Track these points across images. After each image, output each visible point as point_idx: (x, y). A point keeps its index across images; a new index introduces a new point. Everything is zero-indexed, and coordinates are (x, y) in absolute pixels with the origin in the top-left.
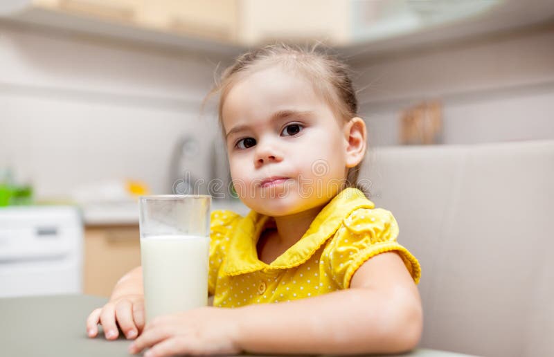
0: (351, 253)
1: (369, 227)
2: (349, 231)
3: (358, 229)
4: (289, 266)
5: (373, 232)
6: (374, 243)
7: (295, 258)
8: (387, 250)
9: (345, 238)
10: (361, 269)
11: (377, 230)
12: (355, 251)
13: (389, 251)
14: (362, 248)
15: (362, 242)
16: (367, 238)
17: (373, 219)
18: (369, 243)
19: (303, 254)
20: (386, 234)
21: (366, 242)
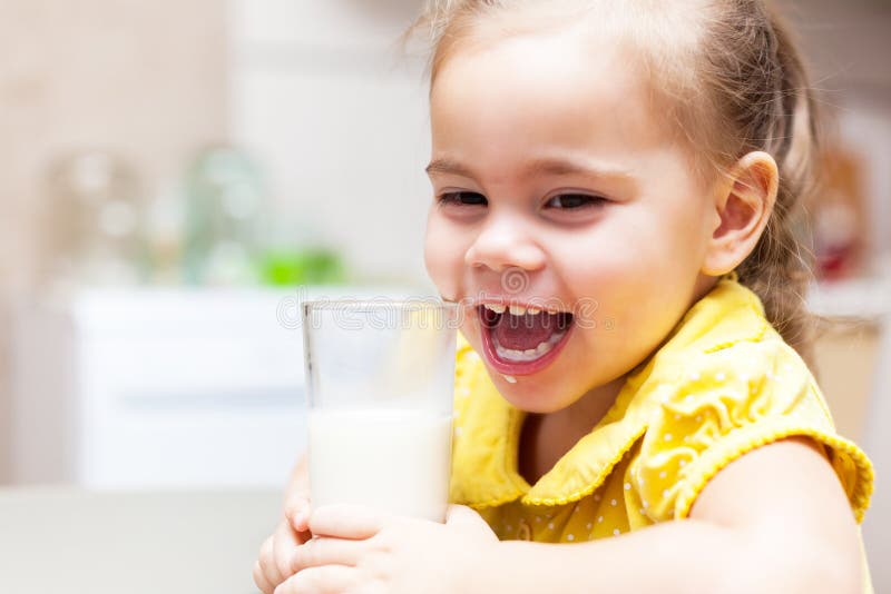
0: (682, 463)
1: (711, 398)
2: (669, 413)
3: (688, 407)
4: (562, 500)
5: (722, 408)
6: (728, 432)
7: (573, 483)
8: (770, 437)
9: (664, 432)
10: (702, 499)
11: (729, 404)
12: (689, 459)
13: (779, 440)
14: (701, 449)
15: (700, 436)
16: (709, 424)
17: (720, 376)
18: (717, 435)
19: (586, 473)
20: (759, 403)
21: (710, 433)
